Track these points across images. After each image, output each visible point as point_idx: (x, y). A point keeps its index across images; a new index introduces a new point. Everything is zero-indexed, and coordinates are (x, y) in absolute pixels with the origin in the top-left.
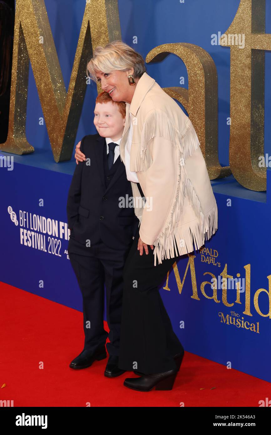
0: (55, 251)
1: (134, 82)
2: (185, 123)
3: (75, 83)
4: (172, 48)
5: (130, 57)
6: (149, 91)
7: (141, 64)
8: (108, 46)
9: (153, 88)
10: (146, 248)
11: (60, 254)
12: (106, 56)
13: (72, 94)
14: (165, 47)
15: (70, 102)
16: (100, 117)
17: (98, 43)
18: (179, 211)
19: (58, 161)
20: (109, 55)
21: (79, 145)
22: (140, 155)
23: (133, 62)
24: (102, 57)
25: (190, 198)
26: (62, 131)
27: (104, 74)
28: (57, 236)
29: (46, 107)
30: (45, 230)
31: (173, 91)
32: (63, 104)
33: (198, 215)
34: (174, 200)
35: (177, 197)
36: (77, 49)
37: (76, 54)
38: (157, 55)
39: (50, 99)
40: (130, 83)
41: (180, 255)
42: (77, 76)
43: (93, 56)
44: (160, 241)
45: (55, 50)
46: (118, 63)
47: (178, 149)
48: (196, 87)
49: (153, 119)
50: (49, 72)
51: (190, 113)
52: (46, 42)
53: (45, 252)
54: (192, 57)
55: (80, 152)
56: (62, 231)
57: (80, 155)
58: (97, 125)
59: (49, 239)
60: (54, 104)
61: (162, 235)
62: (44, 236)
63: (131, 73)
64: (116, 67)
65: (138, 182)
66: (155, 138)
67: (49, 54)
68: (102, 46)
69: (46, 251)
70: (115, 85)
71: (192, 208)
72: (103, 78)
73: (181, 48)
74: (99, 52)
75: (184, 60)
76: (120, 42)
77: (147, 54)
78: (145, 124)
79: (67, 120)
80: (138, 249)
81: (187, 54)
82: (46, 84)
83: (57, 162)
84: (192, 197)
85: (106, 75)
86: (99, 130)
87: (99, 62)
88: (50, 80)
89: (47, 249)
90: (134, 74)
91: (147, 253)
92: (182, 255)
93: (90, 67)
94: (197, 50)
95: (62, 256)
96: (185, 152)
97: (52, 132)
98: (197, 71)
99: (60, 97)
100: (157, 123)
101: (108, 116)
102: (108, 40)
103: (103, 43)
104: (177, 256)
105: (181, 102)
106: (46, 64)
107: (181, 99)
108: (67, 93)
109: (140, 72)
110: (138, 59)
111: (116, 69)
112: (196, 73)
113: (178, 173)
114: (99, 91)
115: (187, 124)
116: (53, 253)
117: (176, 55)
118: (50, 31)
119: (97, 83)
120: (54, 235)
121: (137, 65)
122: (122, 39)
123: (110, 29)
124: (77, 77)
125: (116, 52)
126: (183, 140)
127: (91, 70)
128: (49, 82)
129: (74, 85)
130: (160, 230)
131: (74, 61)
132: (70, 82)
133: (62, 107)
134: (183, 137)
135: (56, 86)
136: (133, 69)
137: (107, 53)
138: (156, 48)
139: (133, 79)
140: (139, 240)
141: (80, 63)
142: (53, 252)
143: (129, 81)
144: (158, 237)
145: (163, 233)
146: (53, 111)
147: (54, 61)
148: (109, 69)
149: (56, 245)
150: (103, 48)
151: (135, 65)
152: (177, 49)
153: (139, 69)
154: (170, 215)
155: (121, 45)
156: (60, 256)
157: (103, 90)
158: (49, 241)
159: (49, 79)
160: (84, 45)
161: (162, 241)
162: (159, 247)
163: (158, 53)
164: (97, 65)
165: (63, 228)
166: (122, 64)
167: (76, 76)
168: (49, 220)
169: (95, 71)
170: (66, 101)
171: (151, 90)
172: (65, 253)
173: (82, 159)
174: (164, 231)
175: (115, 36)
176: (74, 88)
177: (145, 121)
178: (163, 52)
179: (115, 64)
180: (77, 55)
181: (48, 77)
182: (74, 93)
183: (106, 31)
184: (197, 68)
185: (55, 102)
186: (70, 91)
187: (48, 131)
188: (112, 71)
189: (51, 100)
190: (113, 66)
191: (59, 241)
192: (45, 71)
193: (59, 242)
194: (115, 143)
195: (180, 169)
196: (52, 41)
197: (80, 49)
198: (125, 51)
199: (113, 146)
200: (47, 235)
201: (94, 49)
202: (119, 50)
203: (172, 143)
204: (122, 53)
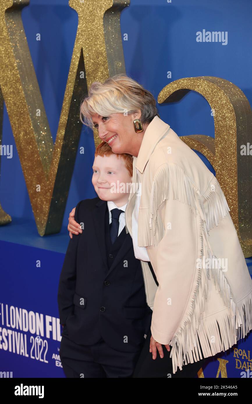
0: (40, 355)
1: (140, 129)
2: (208, 182)
3: (64, 131)
4: (192, 84)
5: (136, 96)
6: (160, 140)
7: (150, 105)
8: (108, 82)
9: (166, 137)
10: (160, 349)
11: (46, 360)
12: (105, 95)
13: (61, 146)
14: (183, 83)
15: (59, 156)
16: (100, 174)
17: (94, 78)
18: (203, 298)
19: (44, 234)
20: (108, 93)
21: (73, 213)
22: (149, 224)
23: (140, 102)
24: (99, 96)
25: (217, 282)
26: (48, 194)
27: (102, 117)
28: (42, 335)
29: (26, 163)
30: (26, 327)
31: (194, 141)
32: (49, 158)
33: (226, 303)
34: (195, 284)
35: (200, 279)
36: (67, 86)
37: (65, 92)
38: (173, 93)
39: (33, 152)
40: (136, 130)
41: (205, 357)
42: (68, 121)
43: (87, 94)
44: (178, 339)
45: (38, 87)
46: (120, 103)
47: (199, 215)
48: (224, 135)
49: (165, 176)
50: (30, 117)
51: (217, 170)
52: (25, 77)
53: (26, 357)
54: (219, 95)
55: (74, 222)
56: (49, 328)
57: (74, 226)
58: (96, 184)
59: (32, 339)
60: (38, 159)
61: (180, 331)
62: (25, 336)
63: (138, 116)
64: (117, 109)
65: (149, 260)
66: (167, 201)
67: (29, 92)
68: (100, 82)
69: (27, 355)
70: (117, 132)
71: (219, 294)
72: (100, 123)
73: (205, 84)
74: (97, 89)
75: (208, 100)
76: (123, 77)
77: (160, 92)
78: (154, 183)
79: (55, 179)
80: (150, 351)
81: (212, 91)
82: (26, 132)
83: (42, 236)
84: (220, 279)
85: (104, 119)
86: (99, 191)
87: (95, 103)
88: (32, 127)
89: (29, 353)
90: (141, 118)
91: (162, 356)
92: (207, 357)
93: (83, 108)
94: (226, 85)
95: (49, 362)
96: (208, 220)
97: (34, 195)
98: (226, 113)
99: (45, 149)
100: (170, 184)
101: (110, 173)
102: (107, 73)
103: (102, 77)
104: (201, 358)
105: (205, 155)
106: (25, 106)
107: (205, 151)
108: (54, 144)
109: (149, 115)
110: (148, 98)
111: (117, 111)
112: (224, 116)
113: (200, 248)
114: (98, 141)
115: (211, 183)
116: (37, 359)
117: (198, 93)
118: (31, 62)
119: (94, 131)
120: (38, 333)
121: (146, 107)
122: (126, 73)
123: (110, 58)
124: (67, 124)
125: (117, 89)
126: (206, 205)
127: (85, 113)
128: (30, 129)
129: (63, 133)
130: (177, 325)
131: (64, 102)
132: (59, 129)
133: (48, 163)
134: (205, 201)
135: (39, 135)
136: (140, 111)
137: (105, 91)
138: (172, 84)
139: (139, 125)
140: (151, 339)
141: (71, 105)
142: (37, 357)
143: (135, 127)
144: (175, 334)
145: (181, 328)
146: (36, 168)
147: (36, 102)
148: (108, 111)
149: (40, 347)
150: (101, 84)
151: (143, 107)
152: (199, 85)
153: (148, 112)
154: (190, 304)
155: (125, 81)
156: (47, 362)
157: (102, 139)
158: (31, 342)
159: (30, 126)
160: (76, 81)
161: (181, 340)
162: (177, 347)
163: (174, 91)
164: (92, 105)
165: (51, 324)
166: (125, 105)
167: (66, 122)
168: (32, 313)
169: (90, 114)
170: (53, 155)
171: (163, 139)
172: (53, 357)
173: (78, 231)
174: (182, 325)
175: (117, 69)
176: (63, 137)
177: (154, 179)
178: (180, 90)
179: (115, 104)
180: (66, 94)
181: (29, 123)
182: (63, 144)
183: (104, 62)
184: (225, 110)
185: (39, 156)
186: (58, 142)
187: (30, 195)
188: (112, 114)
189: (33, 154)
190: (114, 107)
191: (45, 341)
192: (24, 115)
193: (45, 343)
194: (119, 209)
195: (201, 242)
196: (34, 75)
197: (71, 85)
198: (130, 88)
199: (117, 213)
200: (29, 334)
201: (89, 86)
202: (122, 87)
203: (190, 208)
204: (125, 91)
